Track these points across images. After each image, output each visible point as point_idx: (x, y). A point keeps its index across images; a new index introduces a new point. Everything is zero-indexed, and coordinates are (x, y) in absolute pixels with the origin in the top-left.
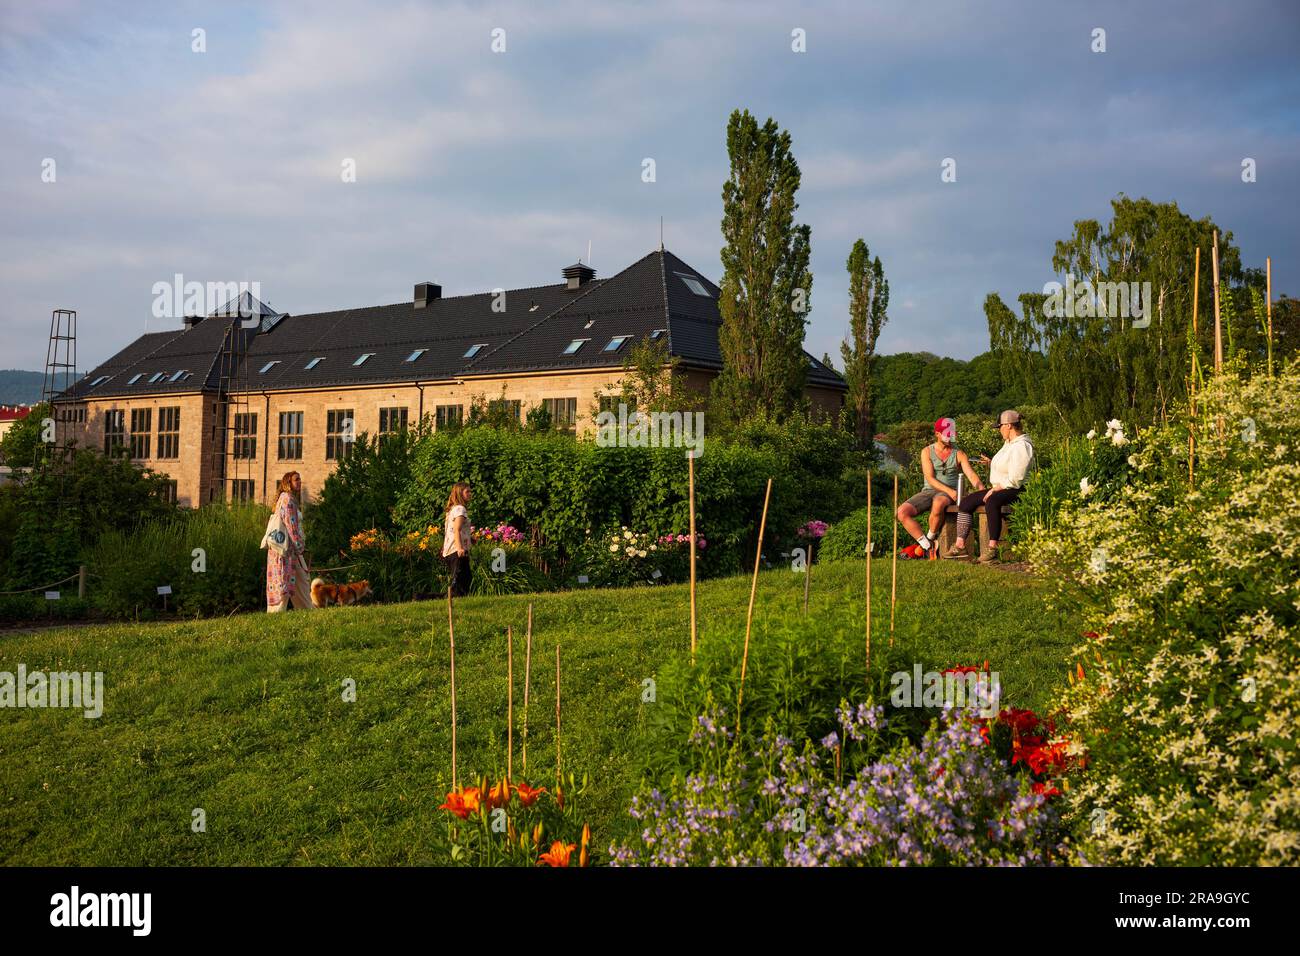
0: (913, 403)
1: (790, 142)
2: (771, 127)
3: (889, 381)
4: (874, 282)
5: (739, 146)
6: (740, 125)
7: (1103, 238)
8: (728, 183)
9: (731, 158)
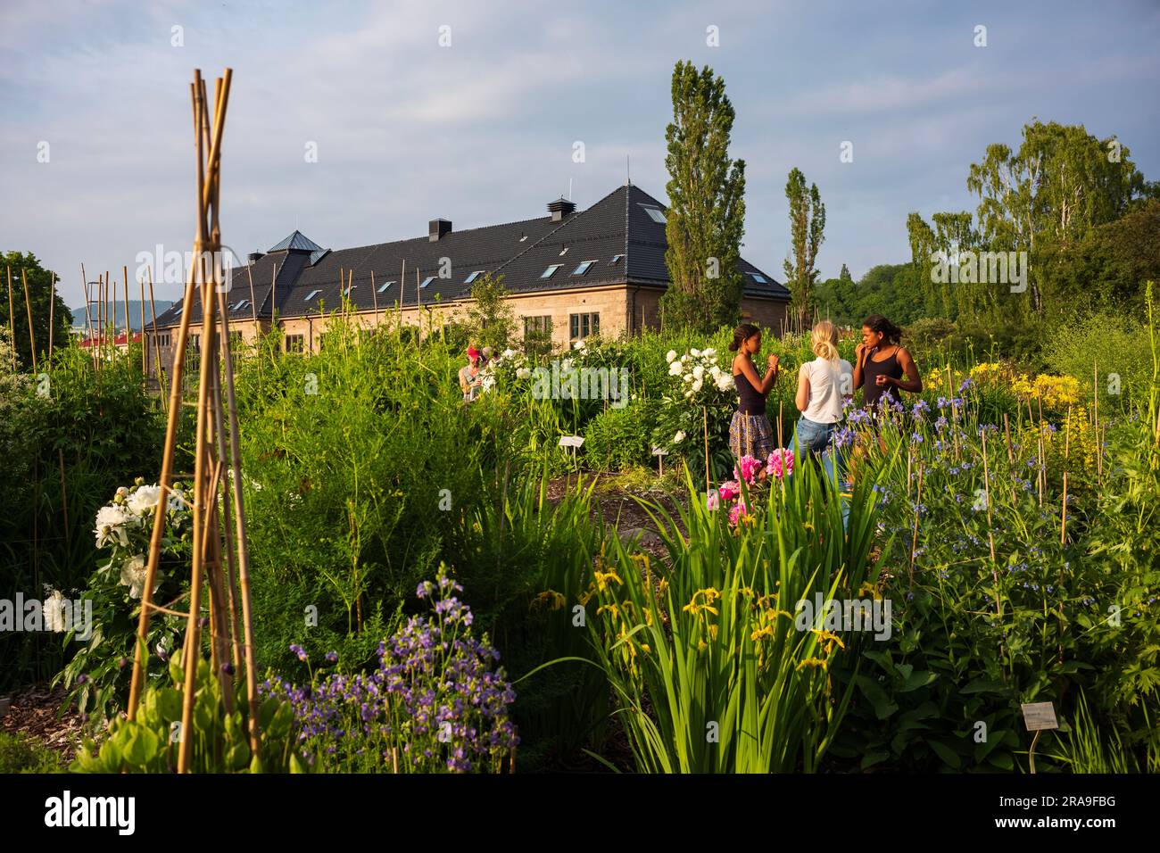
0: (920, 307)
1: (723, 86)
2: (707, 74)
3: (897, 288)
4: (811, 207)
5: (681, 92)
6: (683, 74)
7: (1013, 159)
8: (671, 126)
9: (674, 103)
